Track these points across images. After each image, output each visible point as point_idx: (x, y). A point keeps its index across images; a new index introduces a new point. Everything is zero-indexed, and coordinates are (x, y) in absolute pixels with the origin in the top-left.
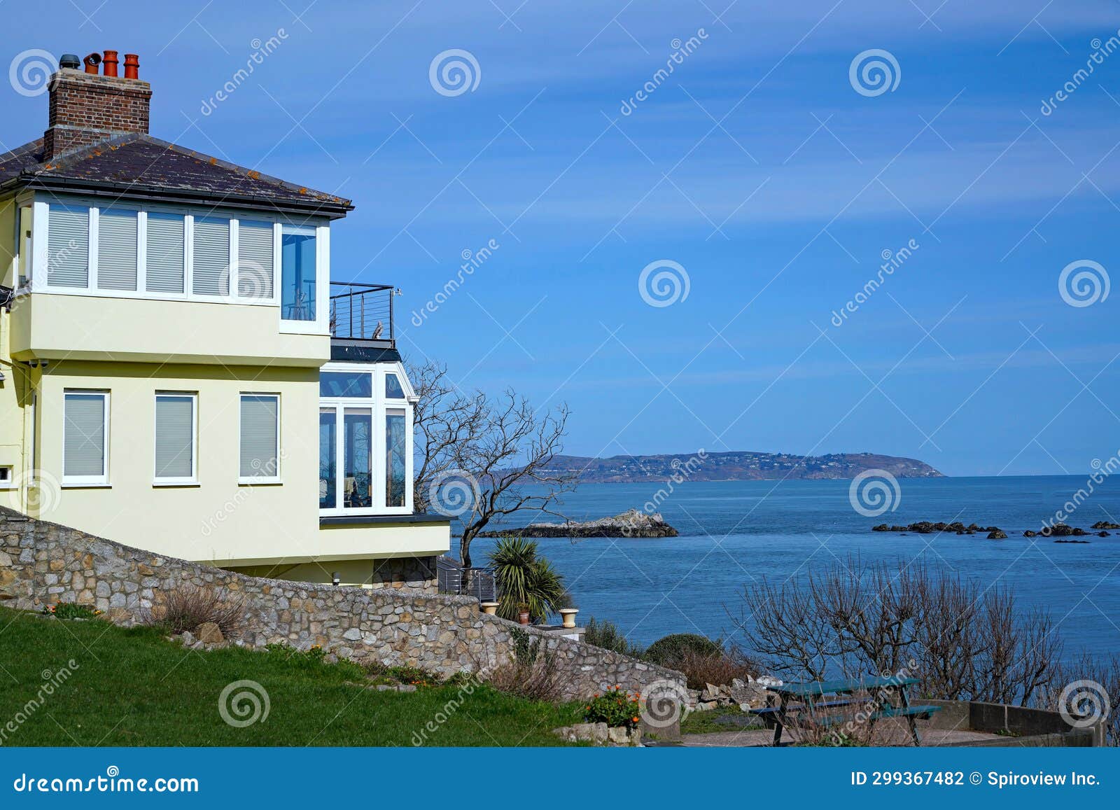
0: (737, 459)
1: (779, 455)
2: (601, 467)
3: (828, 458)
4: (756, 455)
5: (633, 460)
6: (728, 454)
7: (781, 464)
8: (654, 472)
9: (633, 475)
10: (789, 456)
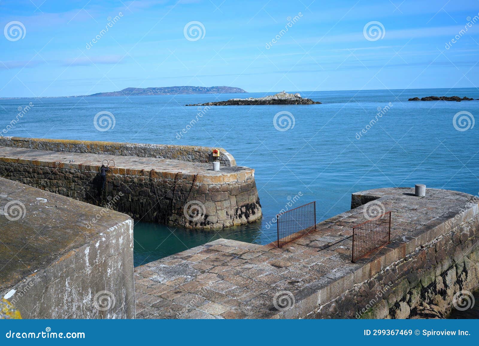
0: (185, 88)
1: (198, 87)
2: (144, 91)
3: (213, 88)
4: (191, 87)
5: (154, 89)
6: (183, 87)
7: (199, 89)
8: (161, 92)
9: (154, 93)
10: (201, 87)
